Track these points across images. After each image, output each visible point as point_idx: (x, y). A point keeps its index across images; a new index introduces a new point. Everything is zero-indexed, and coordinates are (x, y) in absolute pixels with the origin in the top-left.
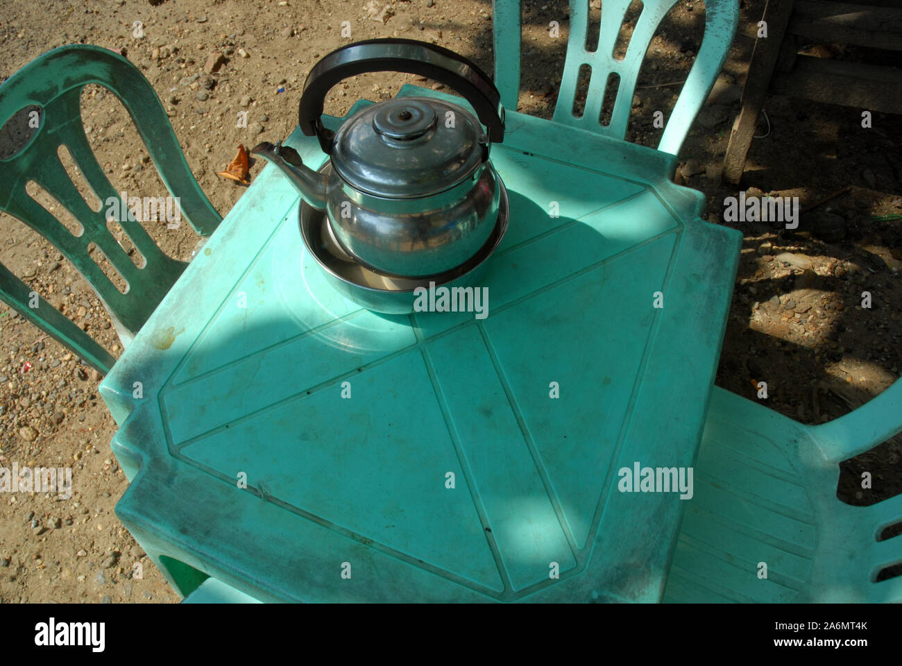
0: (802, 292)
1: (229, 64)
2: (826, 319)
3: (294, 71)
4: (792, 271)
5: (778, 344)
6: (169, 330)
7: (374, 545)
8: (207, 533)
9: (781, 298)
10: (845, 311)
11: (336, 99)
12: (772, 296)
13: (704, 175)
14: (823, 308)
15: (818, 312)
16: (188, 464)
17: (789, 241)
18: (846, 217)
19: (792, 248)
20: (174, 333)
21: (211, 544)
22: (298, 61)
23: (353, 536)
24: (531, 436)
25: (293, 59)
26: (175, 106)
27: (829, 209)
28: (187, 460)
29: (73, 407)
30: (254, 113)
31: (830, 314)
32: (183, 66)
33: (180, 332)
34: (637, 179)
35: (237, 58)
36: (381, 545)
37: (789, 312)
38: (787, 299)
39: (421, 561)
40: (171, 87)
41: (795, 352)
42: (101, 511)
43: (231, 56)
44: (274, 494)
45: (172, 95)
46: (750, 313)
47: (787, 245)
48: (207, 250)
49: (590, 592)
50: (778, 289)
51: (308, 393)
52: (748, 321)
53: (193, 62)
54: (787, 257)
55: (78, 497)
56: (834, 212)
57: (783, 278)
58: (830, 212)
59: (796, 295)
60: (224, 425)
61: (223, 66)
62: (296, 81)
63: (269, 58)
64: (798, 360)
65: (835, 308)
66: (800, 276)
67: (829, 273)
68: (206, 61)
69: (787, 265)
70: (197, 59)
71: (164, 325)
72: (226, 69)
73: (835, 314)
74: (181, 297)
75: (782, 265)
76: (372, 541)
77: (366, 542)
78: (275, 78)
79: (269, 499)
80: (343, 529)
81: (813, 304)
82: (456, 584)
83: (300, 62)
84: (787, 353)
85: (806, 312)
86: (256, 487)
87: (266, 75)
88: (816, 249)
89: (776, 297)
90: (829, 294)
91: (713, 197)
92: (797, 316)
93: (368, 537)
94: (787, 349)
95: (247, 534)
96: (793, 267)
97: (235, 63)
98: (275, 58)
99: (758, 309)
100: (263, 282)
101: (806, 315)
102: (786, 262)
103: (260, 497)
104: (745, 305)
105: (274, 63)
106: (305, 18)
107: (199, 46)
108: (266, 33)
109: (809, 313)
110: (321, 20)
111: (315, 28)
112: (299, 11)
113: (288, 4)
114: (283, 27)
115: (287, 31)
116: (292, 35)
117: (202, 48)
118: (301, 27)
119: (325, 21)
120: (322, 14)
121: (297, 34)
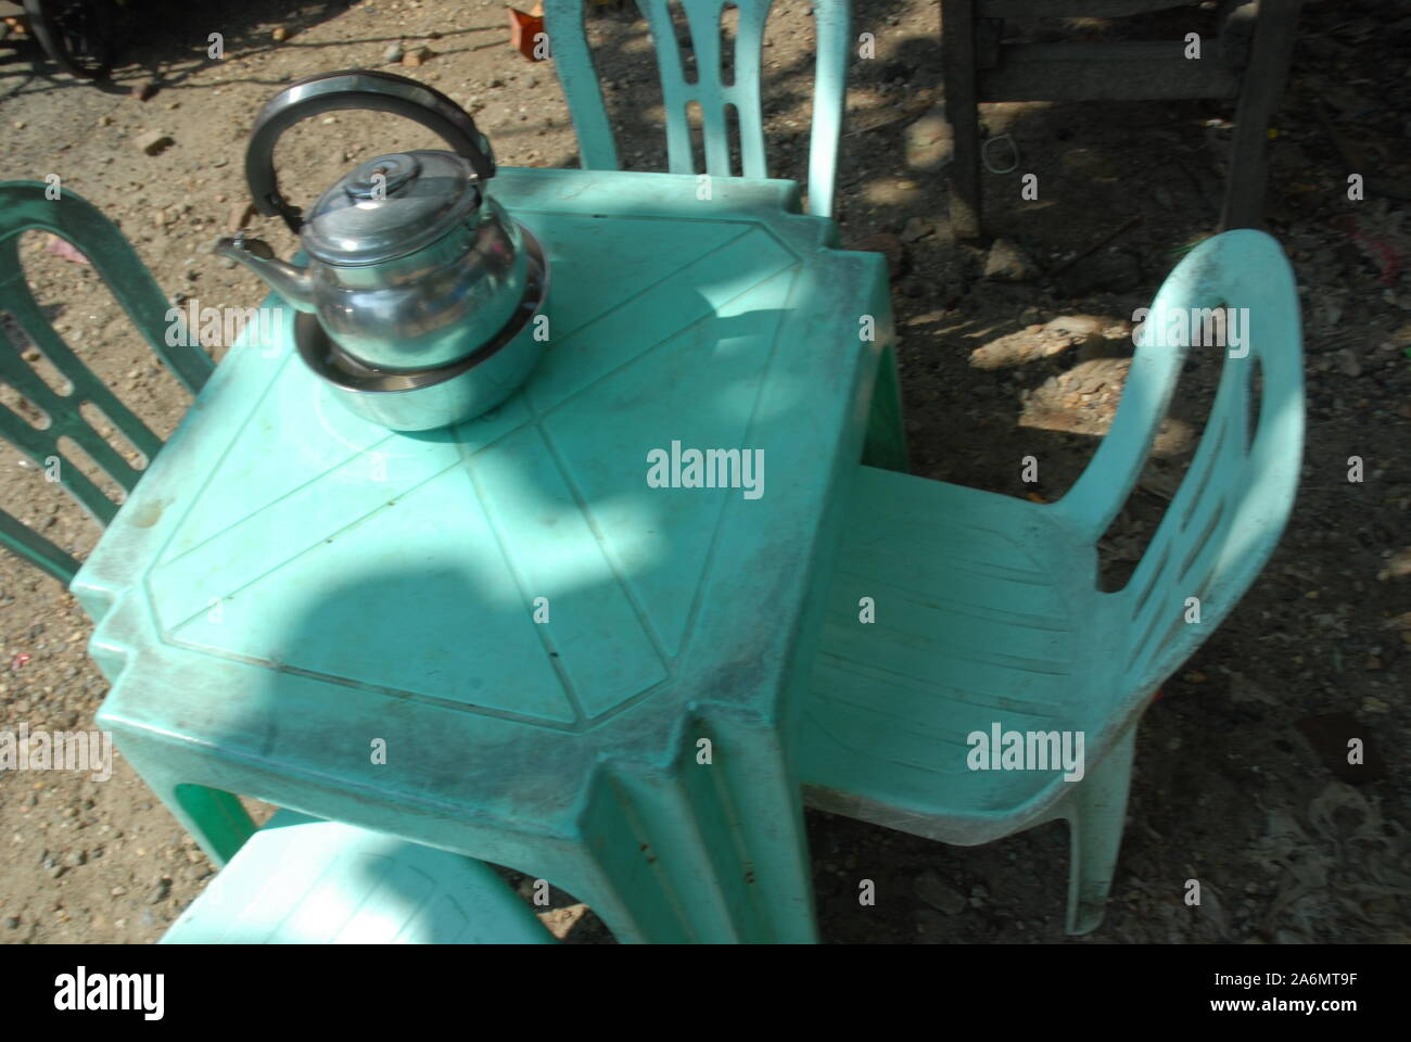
0: (1087, 365)
4: (1072, 339)
5: (1063, 440)
6: (154, 504)
7: (414, 698)
9: (1060, 378)
12: (1046, 378)
13: (932, 237)
14: (1121, 381)
15: (1115, 387)
16: (183, 649)
17: (1063, 301)
18: (1138, 256)
19: (1068, 309)
20: (161, 506)
21: (214, 733)
23: (388, 691)
26: (193, 282)
27: (1114, 249)
28: (181, 646)
32: (199, 227)
33: (168, 504)
34: (741, 217)
36: (423, 696)
37: (1073, 395)
38: (1068, 378)
39: (472, 705)
40: (186, 258)
42: (141, 829)
44: (290, 664)
45: (188, 269)
46: (1020, 407)
47: (1061, 306)
49: (686, 703)
50: (1054, 367)
51: (329, 541)
52: (1017, 417)
53: (212, 221)
54: (1063, 322)
55: (107, 818)
56: (1123, 251)
57: (1060, 352)
58: (1117, 252)
59: (1080, 370)
66: (1081, 345)
67: (1125, 333)
68: (229, 213)
69: (1063, 333)
70: (217, 215)
71: (149, 499)
72: (259, 220)
75: (1056, 335)
76: (410, 694)
77: (406, 695)
79: (284, 670)
80: (375, 686)
81: (1107, 380)
82: (516, 722)
84: (1077, 450)
85: (1097, 390)
86: (268, 660)
88: (1103, 305)
89: (1052, 379)
90: (1126, 361)
91: (949, 263)
92: (1086, 398)
93: (407, 690)
94: (1076, 444)
96: (1072, 335)
99: (1029, 399)
100: (269, 428)
101: (1097, 395)
102: (1060, 330)
103: (273, 670)
104: (1011, 397)
106: (362, 134)
107: (219, 198)
108: (310, 163)
109: (1102, 390)
110: (384, 134)
111: (377, 145)
112: (352, 127)
113: (337, 122)
114: (332, 152)
115: (338, 156)
116: (346, 160)
117: (224, 200)
118: (357, 147)
119: (389, 133)
120: (385, 124)
121: (354, 157)
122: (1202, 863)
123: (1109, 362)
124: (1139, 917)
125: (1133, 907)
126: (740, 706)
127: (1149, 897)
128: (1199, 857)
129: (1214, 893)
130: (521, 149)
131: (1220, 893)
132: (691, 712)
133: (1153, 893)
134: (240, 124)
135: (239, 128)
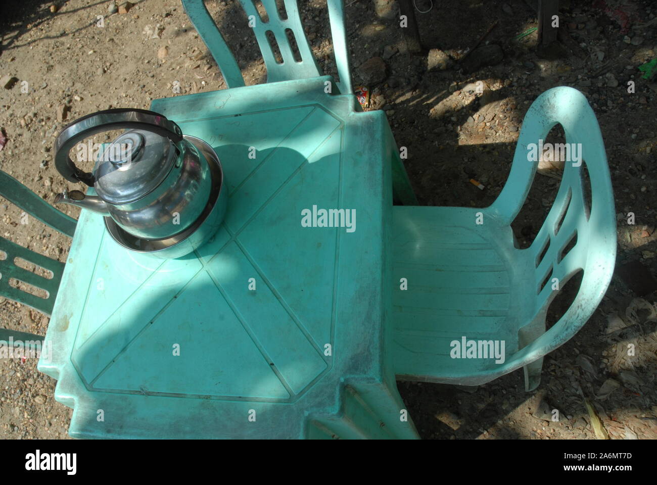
0: (486, 107)
1: (72, 110)
2: (508, 119)
3: (114, 96)
4: (476, 95)
5: (481, 149)
6: (64, 318)
7: (212, 398)
8: (121, 427)
9: (474, 117)
10: (518, 108)
11: (147, 105)
12: (467, 118)
13: (398, 54)
14: (504, 112)
15: (501, 116)
16: (99, 392)
17: (468, 75)
18: (500, 44)
19: (472, 79)
20: (68, 318)
21: (125, 433)
22: (114, 89)
23: (199, 397)
24: (283, 298)
25: (111, 88)
26: (49, 153)
27: (487, 42)
28: (98, 390)
30: (99, 137)
31: (509, 114)
32: (44, 123)
33: (71, 317)
34: (308, 103)
35: (76, 104)
36: (216, 396)
37: (481, 124)
38: (478, 116)
39: (240, 397)
40: (42, 141)
41: (493, 149)
43: (71, 104)
44: (150, 390)
45: (44, 146)
46: (457, 135)
47: (467, 78)
48: (70, 260)
49: (339, 378)
50: (470, 111)
51: (152, 323)
52: (457, 141)
53: (49, 118)
54: (469, 87)
56: (492, 43)
57: (471, 102)
58: (489, 44)
59: (483, 111)
60: (111, 362)
61: (69, 113)
62: (118, 103)
63: (95, 94)
64: (497, 154)
65: (512, 109)
66: (481, 97)
67: (501, 86)
68: (56, 113)
69: (471, 92)
70: (51, 115)
71: (60, 316)
72: (71, 114)
73: (512, 113)
74: (65, 295)
75: (468, 94)
76: (211, 396)
77: (208, 397)
78: (104, 107)
79: (148, 394)
80: (193, 395)
81: (497, 112)
82: (263, 403)
83: (116, 89)
84: (489, 152)
85: (493, 119)
86: (140, 390)
87: (98, 107)
88: (488, 73)
89: (470, 118)
90: (504, 101)
91: (409, 66)
92: (488, 124)
93: (208, 394)
94: (487, 149)
95: (143, 419)
96: (475, 93)
97: (76, 107)
98: (99, 93)
99: (461, 130)
100: (107, 266)
101: (493, 121)
102: (470, 91)
103: (143, 395)
104: (452, 131)
105: (100, 97)
106: (109, 56)
107: (49, 106)
108: (87, 78)
109: (495, 119)
110: (119, 54)
111: (117, 60)
112: (103, 53)
113: (95, 52)
114: (97, 69)
115: (100, 71)
116: (105, 72)
117: (51, 106)
118: (108, 64)
119: (122, 53)
120: (119, 48)
121: (108, 69)
123: (496, 103)
124: (557, 378)
125: (553, 373)
126: (365, 376)
127: (560, 367)
129: (588, 359)
130: (188, 48)
131: (591, 358)
133: (561, 366)
134: (48, 63)
135: (48, 65)
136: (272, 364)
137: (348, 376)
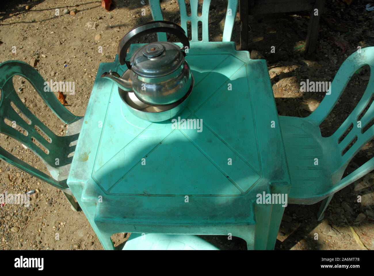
0: (282, 80)
1: (40, 62)
2: (293, 87)
3: (67, 57)
4: (276, 74)
5: (281, 100)
6: (84, 154)
7: (193, 196)
8: (133, 215)
9: (276, 84)
10: (298, 82)
11: (89, 63)
14: (291, 83)
15: (290, 85)
16: (115, 195)
17: (271, 64)
18: (286, 51)
19: (273, 66)
20: (87, 154)
22: (68, 53)
25: (65, 53)
26: (24, 84)
27: (280, 50)
28: (113, 194)
29: (30, 212)
30: (58, 78)
31: (294, 85)
33: (89, 153)
34: (225, 53)
35: (42, 59)
36: (195, 195)
37: (281, 88)
38: (278, 84)
39: (211, 195)
41: (287, 101)
42: (59, 246)
43: (39, 59)
44: (151, 193)
47: (271, 66)
48: (85, 122)
49: (268, 183)
50: (274, 81)
51: (147, 157)
54: (273, 70)
55: (47, 245)
56: (283, 50)
57: (274, 77)
58: (281, 50)
60: (121, 178)
62: (70, 61)
63: (55, 55)
64: (290, 103)
65: (295, 82)
66: (279, 75)
67: (288, 71)
68: (29, 62)
69: (274, 72)
71: (82, 153)
72: (39, 64)
73: (295, 84)
74: (84, 141)
78: (61, 62)
79: (149, 195)
80: (180, 195)
81: (287, 83)
82: (226, 197)
83: (69, 53)
84: (285, 102)
85: (286, 86)
86: (143, 194)
87: (57, 62)
88: (281, 64)
89: (274, 85)
90: (291, 78)
92: (284, 88)
93: (190, 194)
94: (284, 100)
95: (148, 209)
96: (276, 73)
97: (42, 61)
98: (58, 54)
102: (273, 72)
103: (146, 196)
105: (58, 56)
106: (63, 36)
107: (24, 58)
108: (50, 46)
109: (287, 86)
110: (70, 35)
111: (69, 39)
112: (60, 34)
113: (54, 33)
114: (56, 42)
115: (58, 43)
116: (61, 44)
117: (26, 59)
118: (64, 40)
119: (72, 35)
120: (70, 32)
121: (63, 43)
122: (342, 198)
123: (287, 79)
124: (333, 213)
125: (331, 211)
126: (282, 181)
127: (334, 208)
128: (341, 196)
129: (347, 204)
130: (114, 36)
131: (349, 204)
132: (270, 185)
133: (334, 207)
134: (23, 36)
135: (23, 37)
136: (228, 177)
137: (273, 182)
